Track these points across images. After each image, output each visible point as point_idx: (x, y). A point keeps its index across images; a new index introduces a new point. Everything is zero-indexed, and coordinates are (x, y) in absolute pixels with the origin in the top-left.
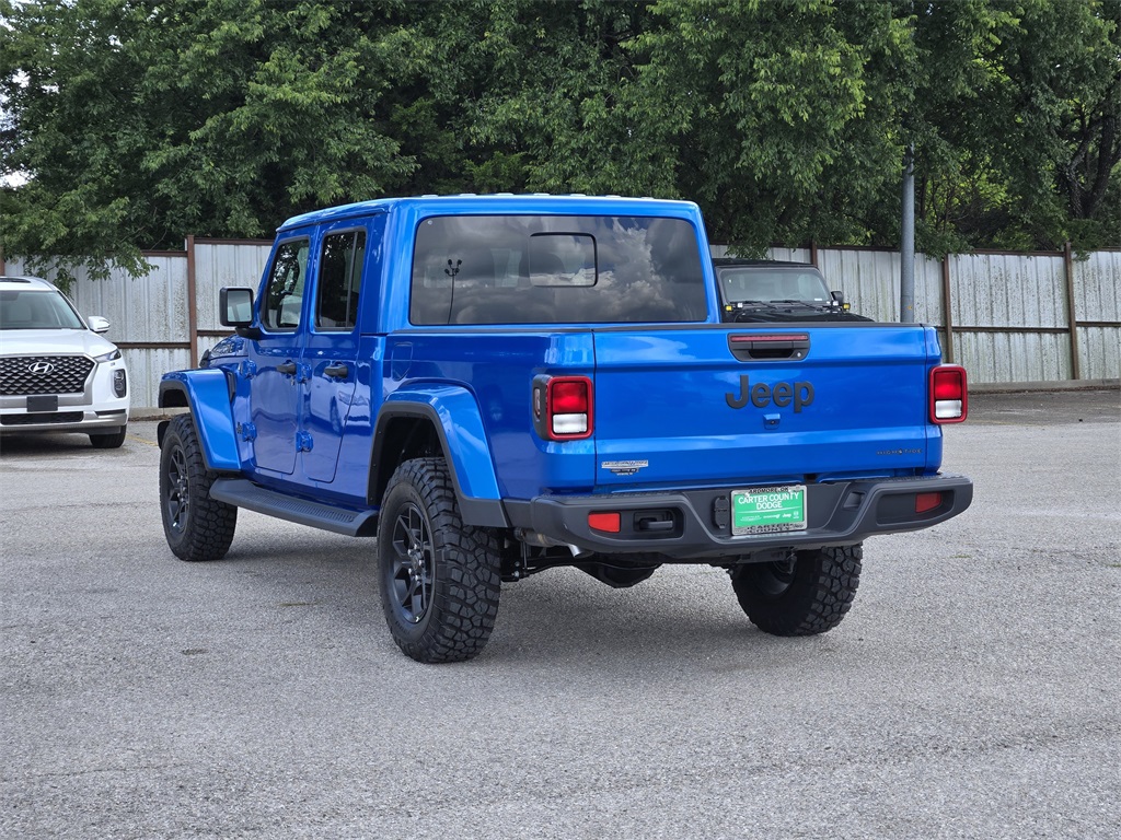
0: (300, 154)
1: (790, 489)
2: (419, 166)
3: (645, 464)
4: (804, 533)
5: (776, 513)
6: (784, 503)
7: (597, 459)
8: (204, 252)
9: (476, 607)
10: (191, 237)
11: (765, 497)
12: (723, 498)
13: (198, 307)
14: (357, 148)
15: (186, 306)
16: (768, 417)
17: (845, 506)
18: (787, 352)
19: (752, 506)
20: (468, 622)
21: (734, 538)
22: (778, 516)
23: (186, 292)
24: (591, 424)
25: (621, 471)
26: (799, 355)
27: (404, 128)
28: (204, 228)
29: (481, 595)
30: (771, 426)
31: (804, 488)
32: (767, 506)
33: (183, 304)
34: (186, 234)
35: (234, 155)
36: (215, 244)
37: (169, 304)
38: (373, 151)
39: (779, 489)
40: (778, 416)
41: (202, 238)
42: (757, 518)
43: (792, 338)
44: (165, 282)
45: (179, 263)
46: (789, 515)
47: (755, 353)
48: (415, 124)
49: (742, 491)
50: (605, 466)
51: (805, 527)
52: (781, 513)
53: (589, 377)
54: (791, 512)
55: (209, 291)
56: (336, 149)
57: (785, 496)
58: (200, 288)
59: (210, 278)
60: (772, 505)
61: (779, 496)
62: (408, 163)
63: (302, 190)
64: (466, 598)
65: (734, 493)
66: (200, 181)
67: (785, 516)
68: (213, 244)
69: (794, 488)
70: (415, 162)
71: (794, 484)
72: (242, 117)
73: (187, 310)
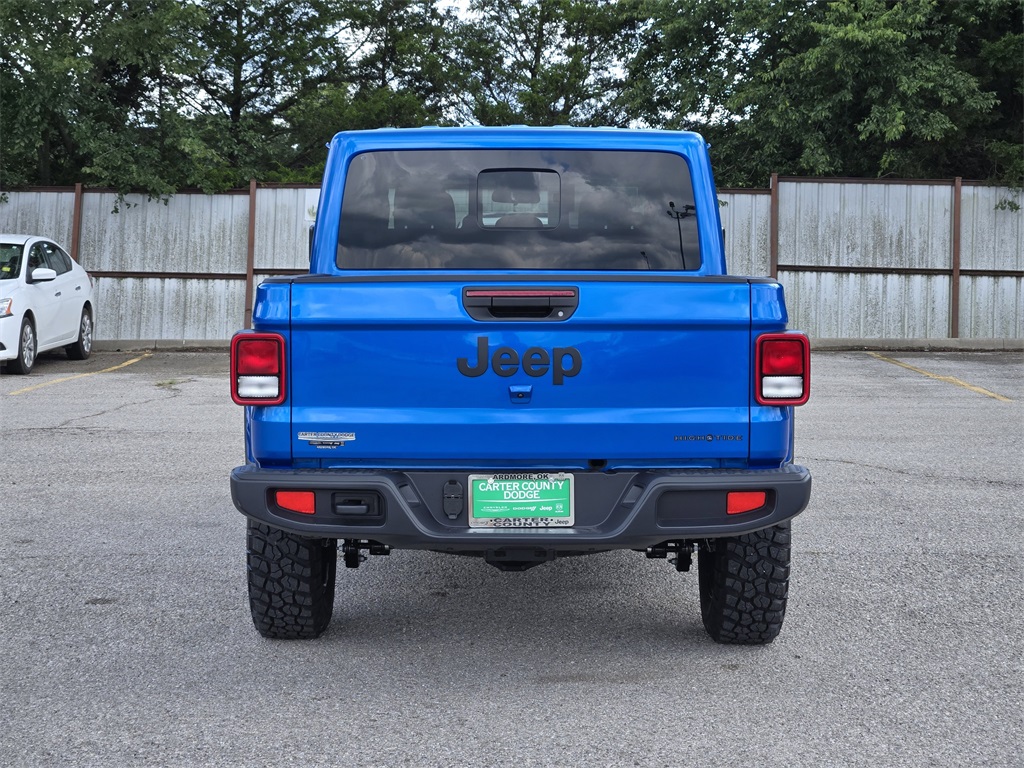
0: (874, 93)
1: (552, 477)
2: (999, 102)
3: (351, 438)
4: (571, 531)
5: (531, 504)
6: (543, 493)
7: (292, 428)
8: (788, 190)
9: (283, 582)
10: (774, 176)
11: (516, 484)
12: (453, 482)
13: (780, 242)
14: (931, 85)
15: (769, 241)
16: (515, 389)
17: (625, 501)
18: (546, 310)
19: (499, 494)
20: (278, 598)
21: (471, 531)
22: (533, 509)
23: (769, 229)
24: (283, 387)
25: (322, 444)
26: (561, 314)
27: (992, 63)
28: (790, 166)
29: (288, 569)
30: (521, 400)
31: (571, 476)
32: (519, 495)
33: (766, 240)
34: (771, 172)
35: (812, 96)
36: (800, 182)
37: (753, 241)
38: (950, 87)
39: (535, 476)
40: (528, 389)
41: (786, 176)
42: (504, 509)
43: (551, 293)
44: (750, 218)
45: (763, 201)
46: (550, 508)
47: (496, 310)
48: (1004, 59)
49: (484, 476)
50: (302, 437)
51: (571, 523)
52: (538, 505)
53: (282, 335)
54: (552, 504)
55: (792, 227)
56: (907, 85)
57: (544, 484)
58: (782, 224)
59: (793, 215)
60: (526, 495)
61: (536, 485)
62: (988, 99)
63: (872, 127)
64: (269, 572)
65: (472, 477)
66: (774, 120)
67: (543, 508)
68: (797, 182)
69: (556, 476)
70: (996, 98)
71: (556, 471)
72: (812, 57)
73: (769, 245)
